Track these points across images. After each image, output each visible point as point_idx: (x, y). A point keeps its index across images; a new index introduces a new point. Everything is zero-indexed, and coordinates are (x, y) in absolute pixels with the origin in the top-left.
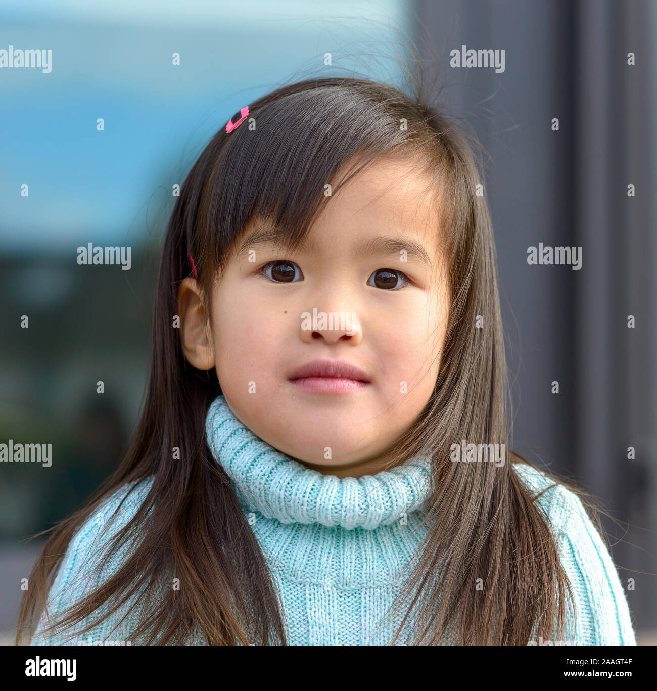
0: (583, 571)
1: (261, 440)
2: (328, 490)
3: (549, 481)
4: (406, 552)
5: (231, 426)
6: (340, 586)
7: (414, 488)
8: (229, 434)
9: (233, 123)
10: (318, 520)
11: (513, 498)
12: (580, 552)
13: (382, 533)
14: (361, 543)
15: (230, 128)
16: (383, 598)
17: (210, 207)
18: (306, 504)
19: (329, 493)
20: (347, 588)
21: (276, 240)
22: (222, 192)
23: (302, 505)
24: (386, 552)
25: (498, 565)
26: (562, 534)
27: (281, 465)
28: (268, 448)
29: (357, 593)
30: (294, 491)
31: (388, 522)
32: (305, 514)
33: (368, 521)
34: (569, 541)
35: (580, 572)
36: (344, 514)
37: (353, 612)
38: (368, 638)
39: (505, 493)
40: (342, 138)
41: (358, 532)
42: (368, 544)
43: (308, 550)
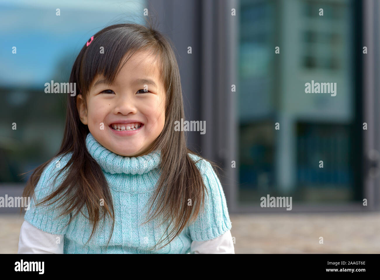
0: (211, 187)
1: (103, 146)
2: (126, 162)
3: (200, 158)
4: (152, 182)
5: (93, 142)
6: (131, 193)
7: (155, 160)
8: (92, 145)
9: (89, 43)
10: (123, 172)
11: (187, 163)
12: (211, 181)
13: (145, 176)
14: (138, 179)
15: (88, 45)
16: (145, 197)
17: (83, 72)
18: (119, 167)
19: (127, 163)
20: (133, 193)
21: (105, 83)
22: (86, 67)
23: (118, 167)
24: (146, 182)
25: (182, 186)
26: (204, 174)
27: (110, 154)
28: (105, 149)
29: (137, 195)
30: (115, 163)
31: (147, 172)
32: (119, 170)
33: (140, 171)
34: (207, 177)
35: (210, 188)
36: (132, 169)
37: (135, 201)
38: (140, 210)
39: (185, 162)
40: (124, 45)
41: (137, 175)
42: (140, 179)
43: (121, 181)
